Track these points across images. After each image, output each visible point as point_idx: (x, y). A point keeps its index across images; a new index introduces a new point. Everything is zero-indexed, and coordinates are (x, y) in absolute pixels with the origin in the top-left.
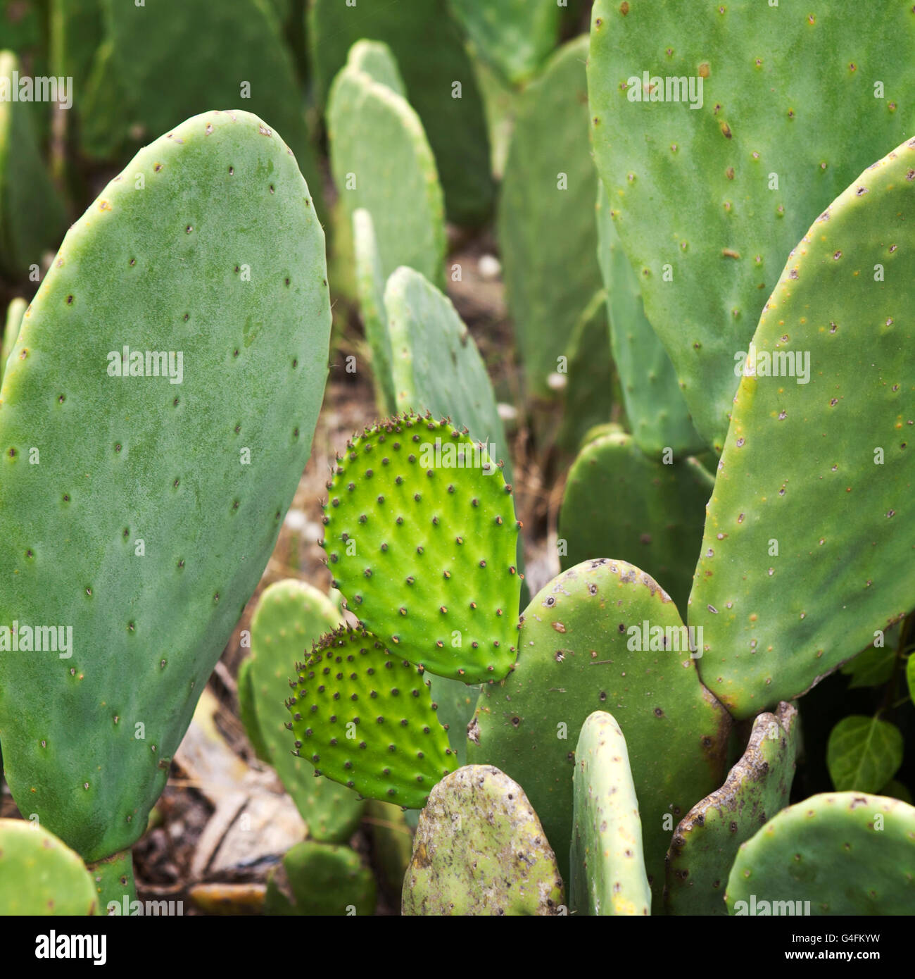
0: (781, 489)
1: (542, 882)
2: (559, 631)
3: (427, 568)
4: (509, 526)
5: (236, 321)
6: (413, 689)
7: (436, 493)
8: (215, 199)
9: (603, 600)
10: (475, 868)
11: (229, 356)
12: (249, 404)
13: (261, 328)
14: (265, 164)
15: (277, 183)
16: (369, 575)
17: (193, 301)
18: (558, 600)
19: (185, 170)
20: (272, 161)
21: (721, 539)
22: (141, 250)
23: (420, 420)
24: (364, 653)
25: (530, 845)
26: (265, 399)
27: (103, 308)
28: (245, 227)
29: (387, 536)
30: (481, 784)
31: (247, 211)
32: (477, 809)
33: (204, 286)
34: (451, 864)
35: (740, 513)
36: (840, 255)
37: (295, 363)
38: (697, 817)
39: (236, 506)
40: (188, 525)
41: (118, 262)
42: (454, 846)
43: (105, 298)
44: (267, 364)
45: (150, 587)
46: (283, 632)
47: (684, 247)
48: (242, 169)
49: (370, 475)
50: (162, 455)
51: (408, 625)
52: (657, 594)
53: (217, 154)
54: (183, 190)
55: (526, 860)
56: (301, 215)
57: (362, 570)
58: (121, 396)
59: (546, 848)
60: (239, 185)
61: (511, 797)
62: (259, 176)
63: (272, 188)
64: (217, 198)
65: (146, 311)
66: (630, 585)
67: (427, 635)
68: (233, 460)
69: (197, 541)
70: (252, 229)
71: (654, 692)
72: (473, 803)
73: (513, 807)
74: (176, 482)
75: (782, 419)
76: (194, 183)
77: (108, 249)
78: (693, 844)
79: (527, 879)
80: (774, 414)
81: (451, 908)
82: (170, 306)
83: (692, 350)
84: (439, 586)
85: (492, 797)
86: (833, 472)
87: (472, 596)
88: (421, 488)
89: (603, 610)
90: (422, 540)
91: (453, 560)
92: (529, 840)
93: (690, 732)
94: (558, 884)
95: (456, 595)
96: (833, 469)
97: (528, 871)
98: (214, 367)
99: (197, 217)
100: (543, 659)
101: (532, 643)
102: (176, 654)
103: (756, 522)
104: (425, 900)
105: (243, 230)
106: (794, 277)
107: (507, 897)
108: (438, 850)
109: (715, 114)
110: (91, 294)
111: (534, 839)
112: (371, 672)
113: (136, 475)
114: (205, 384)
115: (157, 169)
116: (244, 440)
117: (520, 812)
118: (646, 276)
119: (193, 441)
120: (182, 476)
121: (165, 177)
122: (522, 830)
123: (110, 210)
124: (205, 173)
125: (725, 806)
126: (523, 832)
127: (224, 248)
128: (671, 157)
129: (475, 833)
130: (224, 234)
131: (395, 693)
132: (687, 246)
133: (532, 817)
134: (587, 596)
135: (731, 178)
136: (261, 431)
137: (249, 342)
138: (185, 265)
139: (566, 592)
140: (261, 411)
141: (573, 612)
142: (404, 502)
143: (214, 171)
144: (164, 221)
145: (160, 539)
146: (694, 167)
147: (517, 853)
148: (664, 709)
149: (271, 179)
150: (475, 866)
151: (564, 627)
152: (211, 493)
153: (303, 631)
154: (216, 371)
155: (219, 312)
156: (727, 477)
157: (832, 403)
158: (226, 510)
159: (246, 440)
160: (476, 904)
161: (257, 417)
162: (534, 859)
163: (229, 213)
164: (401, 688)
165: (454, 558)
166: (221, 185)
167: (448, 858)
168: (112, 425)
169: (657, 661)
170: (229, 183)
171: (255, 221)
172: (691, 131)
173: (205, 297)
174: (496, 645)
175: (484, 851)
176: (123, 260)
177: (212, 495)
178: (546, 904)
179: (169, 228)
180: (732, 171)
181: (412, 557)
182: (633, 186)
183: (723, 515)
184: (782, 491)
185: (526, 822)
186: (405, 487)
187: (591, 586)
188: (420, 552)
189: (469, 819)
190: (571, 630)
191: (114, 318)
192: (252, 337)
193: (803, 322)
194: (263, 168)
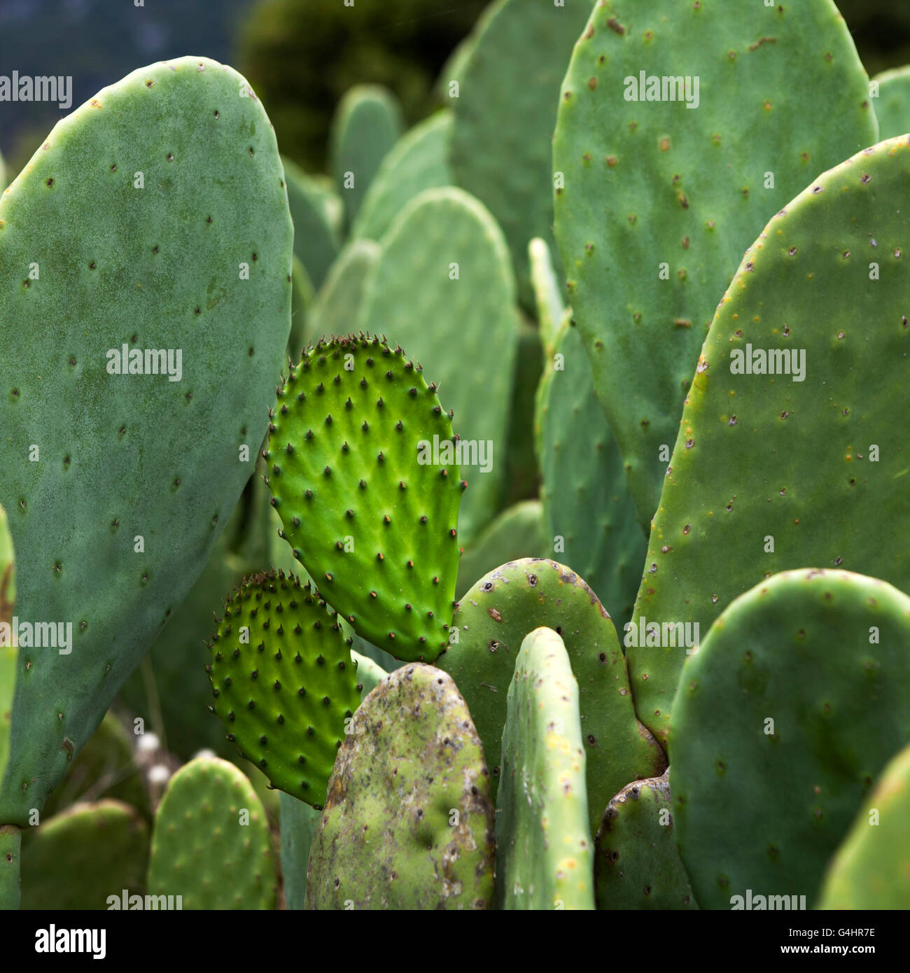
0: (728, 504)
1: (468, 768)
2: (494, 618)
3: (368, 507)
4: (453, 482)
5: (201, 276)
6: (339, 661)
7: (384, 427)
8: (198, 138)
9: (542, 594)
10: (394, 775)
11: (190, 312)
12: (202, 373)
13: (224, 295)
14: (248, 124)
15: (258, 148)
16: (309, 497)
17: (164, 236)
18: (497, 586)
19: (173, 97)
20: (255, 123)
21: (665, 552)
22: (123, 159)
23: (376, 342)
24: (293, 606)
25: (458, 728)
26: (219, 376)
27: (79, 203)
28: (222, 180)
29: (333, 462)
30: (410, 676)
31: (226, 164)
32: (402, 709)
33: (177, 225)
34: (368, 784)
35: (685, 524)
36: (795, 251)
37: (251, 352)
38: (631, 789)
39: (176, 483)
40: (127, 483)
41: (100, 163)
42: (373, 763)
43: (83, 194)
44: (225, 337)
45: (82, 534)
46: (189, 814)
47: (637, 317)
48: (226, 119)
49: (321, 390)
50: (113, 393)
51: (342, 563)
52: (596, 605)
53: (206, 92)
54: (170, 116)
55: (453, 745)
56: (275, 192)
57: (303, 491)
58: (83, 306)
59: (474, 733)
60: (222, 133)
61: (440, 682)
62: (241, 133)
63: (252, 150)
64: (200, 137)
65: (119, 227)
66: (570, 586)
67: (361, 584)
68: (181, 430)
69: (134, 505)
70: (229, 185)
71: (588, 716)
72: (399, 703)
73: (443, 691)
74: (122, 430)
75: (732, 425)
76: (180, 112)
77: (92, 146)
78: (626, 821)
79: (451, 766)
80: (724, 417)
81: (364, 831)
82: (142, 231)
83: (639, 428)
84: (378, 531)
85: (420, 686)
86: (782, 495)
87: (410, 555)
88: (370, 419)
89: (542, 605)
90: (366, 476)
91: (394, 508)
92: (456, 723)
93: (624, 769)
94: (485, 772)
95: (394, 548)
96: (781, 493)
97: (453, 757)
98: (175, 317)
99: (179, 148)
100: (477, 645)
101: (466, 627)
102: (98, 621)
103: (702, 538)
104: (337, 837)
105: (220, 182)
106: (750, 269)
107: (428, 794)
108: (355, 774)
109: (674, 184)
110: (70, 184)
111: (463, 722)
112: (298, 631)
113: (86, 401)
114: (164, 332)
115: (149, 84)
116: (193, 412)
117: (450, 696)
118: (597, 349)
119: (145, 391)
120: (129, 425)
121: (156, 94)
122: (450, 713)
123: (100, 107)
124: (192, 107)
125: (661, 792)
126: (452, 715)
127: (200, 193)
128: (629, 227)
129: (398, 737)
130: (202, 178)
131: (321, 662)
132: (640, 317)
133: (462, 702)
134: (527, 585)
135: (686, 246)
136: (211, 410)
137: (211, 304)
138: (161, 193)
139: (504, 578)
140: (213, 388)
141: (510, 600)
142: (352, 431)
143: (200, 108)
144: (149, 138)
145: (99, 486)
146: (651, 238)
147: (443, 740)
148: (597, 737)
149: (251, 142)
150: (396, 772)
151: (501, 616)
152: (154, 458)
153: (210, 809)
154: (176, 322)
155: (187, 259)
156: (674, 482)
157: (783, 416)
158: (168, 483)
159: (195, 413)
160: (393, 818)
161: (208, 391)
162: (461, 744)
163: (209, 158)
164: (327, 657)
165: (395, 506)
166: (205, 125)
167: (366, 779)
168: (70, 333)
169: (592, 679)
170: (213, 126)
171: (232, 178)
172: (649, 203)
173: (176, 237)
174: (430, 616)
175: (407, 754)
176: (105, 163)
177: (155, 460)
178: (470, 792)
179: (151, 147)
180: (687, 239)
181: (353, 491)
182: (590, 254)
183: (668, 526)
184: (729, 507)
185: (455, 705)
186: (354, 414)
187: (531, 576)
188: (362, 487)
189: (392, 725)
190: (507, 621)
191: (88, 219)
192: (215, 300)
193: (756, 320)
194: (246, 127)
